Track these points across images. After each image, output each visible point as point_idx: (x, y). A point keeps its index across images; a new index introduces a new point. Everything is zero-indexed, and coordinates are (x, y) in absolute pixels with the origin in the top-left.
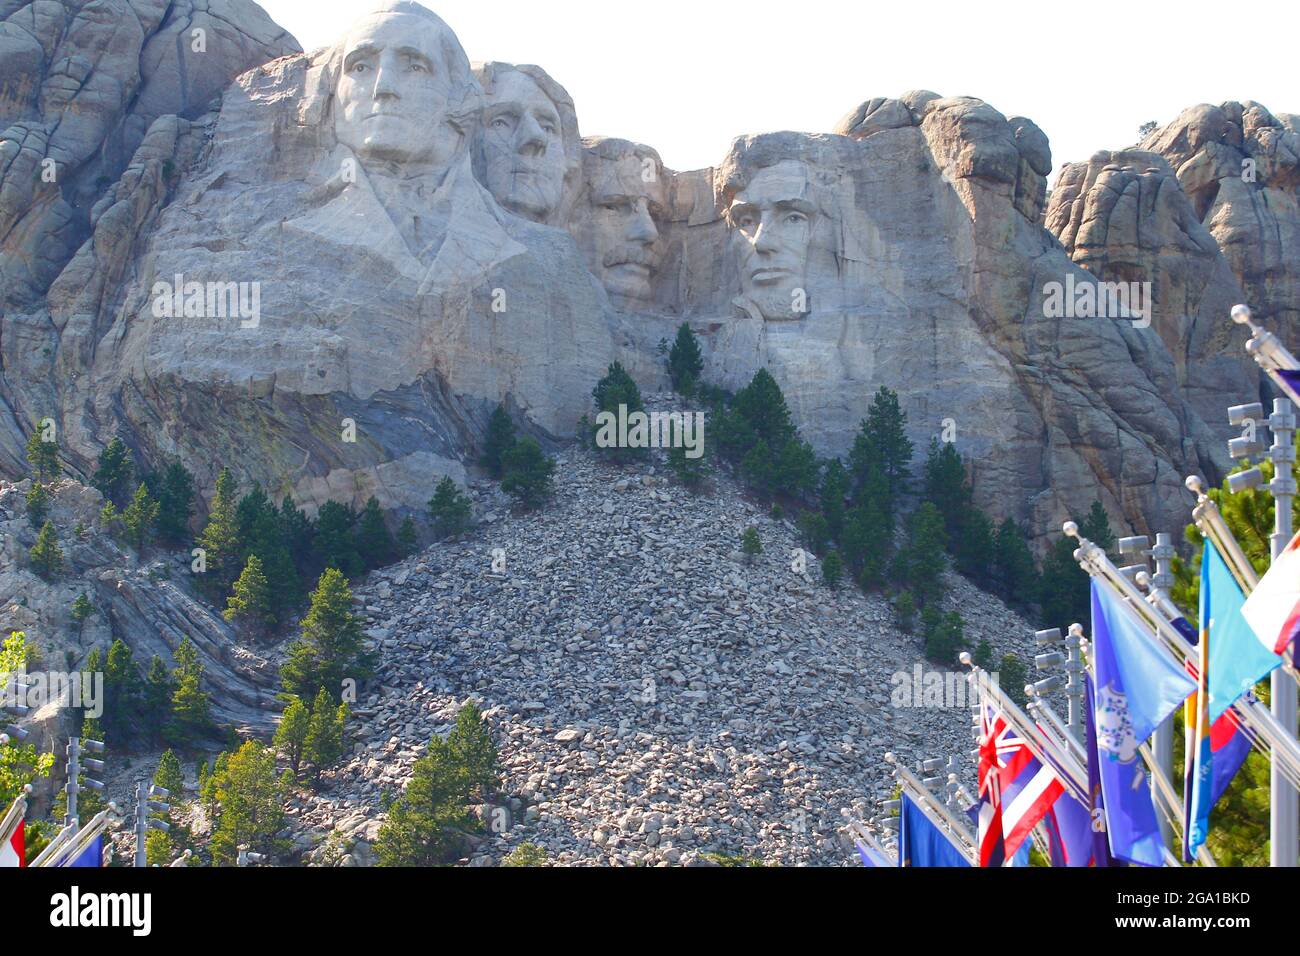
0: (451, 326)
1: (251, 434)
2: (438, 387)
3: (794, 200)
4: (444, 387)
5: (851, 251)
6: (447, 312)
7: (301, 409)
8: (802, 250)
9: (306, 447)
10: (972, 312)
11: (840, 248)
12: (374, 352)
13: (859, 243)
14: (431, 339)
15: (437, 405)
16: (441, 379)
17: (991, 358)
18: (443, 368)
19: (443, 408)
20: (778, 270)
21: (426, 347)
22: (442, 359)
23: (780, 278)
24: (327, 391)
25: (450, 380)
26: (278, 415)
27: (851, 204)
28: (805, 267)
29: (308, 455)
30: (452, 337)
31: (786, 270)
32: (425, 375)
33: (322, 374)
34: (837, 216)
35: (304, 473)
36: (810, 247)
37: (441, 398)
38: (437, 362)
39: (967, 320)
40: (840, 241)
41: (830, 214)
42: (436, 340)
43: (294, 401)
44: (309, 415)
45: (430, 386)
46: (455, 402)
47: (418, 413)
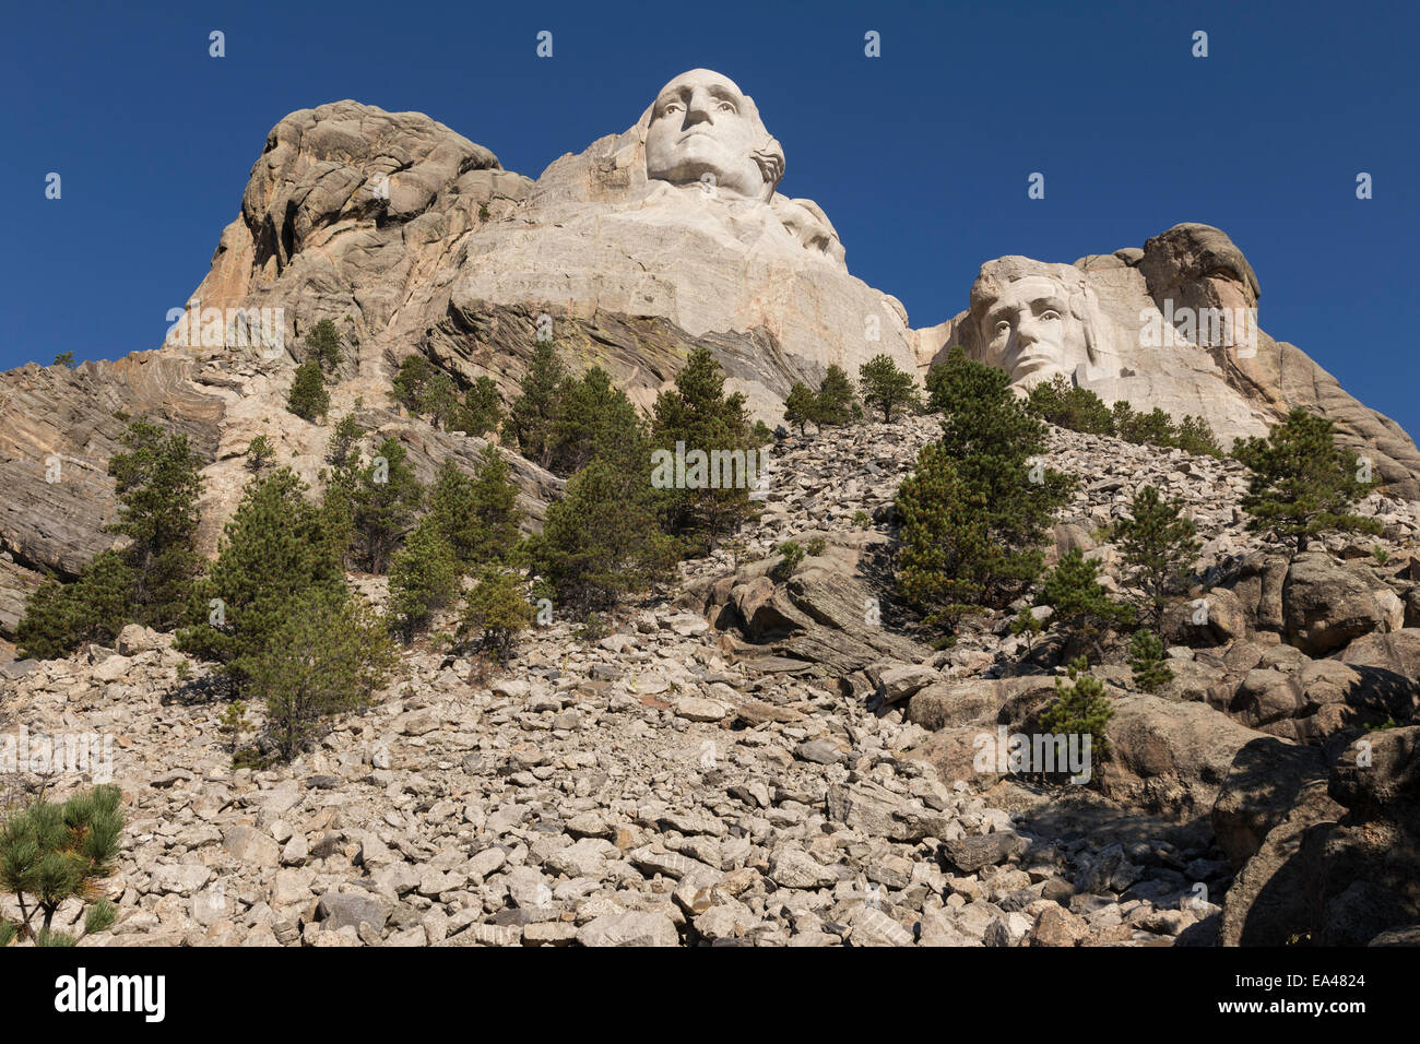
0: (778, 291)
1: (571, 352)
2: (767, 341)
3: (1050, 298)
4: (775, 345)
5: (1100, 344)
6: (773, 278)
7: (628, 329)
8: (1059, 342)
9: (633, 363)
10: (1230, 382)
11: (1092, 342)
12: (703, 298)
13: (1108, 340)
14: (758, 300)
15: (767, 358)
16: (771, 336)
17: (1258, 417)
18: (773, 328)
19: (775, 363)
20: (1040, 356)
21: (753, 305)
22: (770, 318)
23: (1043, 364)
24: (653, 314)
25: (779, 339)
26: (602, 333)
27: (1096, 309)
28: (1063, 356)
29: (636, 369)
30: (779, 300)
31: (1048, 358)
32: (754, 330)
33: (650, 300)
34: (1086, 317)
35: (630, 385)
36: (1066, 339)
37: (772, 353)
38: (766, 320)
39: (1227, 388)
40: (1091, 336)
41: (1079, 314)
42: (764, 300)
43: (620, 321)
44: (636, 333)
45: (760, 341)
46: (786, 360)
47: (751, 358)
